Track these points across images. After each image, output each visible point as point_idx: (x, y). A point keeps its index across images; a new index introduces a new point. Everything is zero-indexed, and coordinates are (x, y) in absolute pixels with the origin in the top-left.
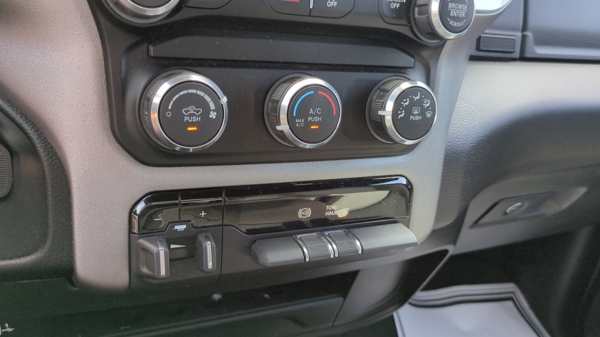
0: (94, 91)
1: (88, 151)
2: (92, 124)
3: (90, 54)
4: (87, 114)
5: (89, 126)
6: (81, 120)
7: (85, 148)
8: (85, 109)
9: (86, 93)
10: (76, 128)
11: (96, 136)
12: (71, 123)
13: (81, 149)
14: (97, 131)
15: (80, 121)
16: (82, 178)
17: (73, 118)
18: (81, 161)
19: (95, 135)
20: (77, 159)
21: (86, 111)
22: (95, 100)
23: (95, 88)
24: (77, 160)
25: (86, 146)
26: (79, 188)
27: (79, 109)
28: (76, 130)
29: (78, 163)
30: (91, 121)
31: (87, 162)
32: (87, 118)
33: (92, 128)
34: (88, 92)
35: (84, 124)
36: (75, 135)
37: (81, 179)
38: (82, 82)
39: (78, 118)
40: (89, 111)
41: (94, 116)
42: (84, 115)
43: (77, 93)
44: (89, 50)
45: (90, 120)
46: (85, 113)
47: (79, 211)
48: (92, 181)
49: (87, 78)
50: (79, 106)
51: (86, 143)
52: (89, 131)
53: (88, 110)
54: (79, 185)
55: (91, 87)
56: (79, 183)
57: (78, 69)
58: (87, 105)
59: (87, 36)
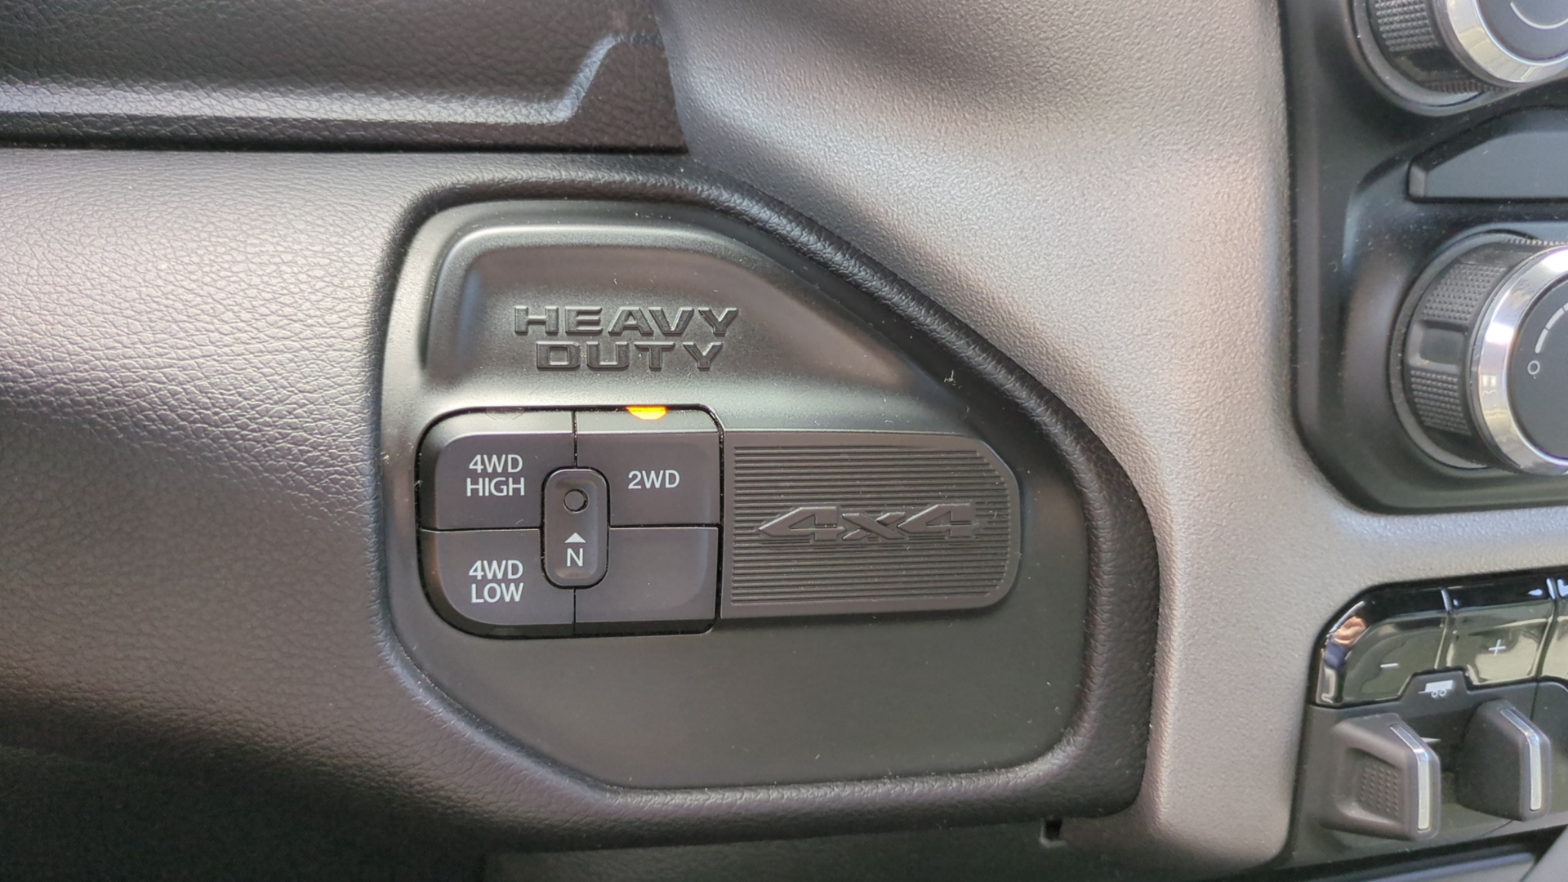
0: (1261, 303)
1: (1231, 474)
2: (1248, 396)
3: (1259, 200)
4: (1239, 370)
5: (1240, 402)
6: (1221, 388)
7: (1223, 467)
8: (1233, 355)
9: (1240, 309)
10: (1206, 411)
11: (1256, 432)
12: (1193, 395)
13: (1213, 468)
14: (1259, 415)
15: (1216, 390)
16: (1210, 549)
17: (1200, 382)
18: (1211, 502)
19: (1253, 427)
20: (1199, 495)
21: (1236, 360)
22: (1261, 330)
23: (1265, 296)
24: (1199, 499)
25: (1228, 458)
26: (1198, 578)
27: (1217, 357)
28: (1205, 414)
29: (1201, 507)
30: (1247, 388)
31: (1227, 504)
32: (1236, 380)
33: (1247, 409)
34: (1245, 308)
35: (1228, 397)
36: (1199, 430)
37: (1207, 552)
38: (1232, 281)
39: (1211, 380)
40: (1244, 362)
41: (1255, 375)
42: (1230, 372)
43: (1214, 312)
44: (1259, 189)
45: (1244, 387)
46: (1232, 367)
47: (1190, 642)
48: (1234, 559)
49: (1245, 266)
50: (1217, 347)
51: (1228, 451)
52: (1240, 417)
53: (1241, 357)
54: (1198, 568)
55: (1254, 293)
56: (1198, 563)
57: (1224, 242)
58: (1239, 343)
59: (1259, 148)
